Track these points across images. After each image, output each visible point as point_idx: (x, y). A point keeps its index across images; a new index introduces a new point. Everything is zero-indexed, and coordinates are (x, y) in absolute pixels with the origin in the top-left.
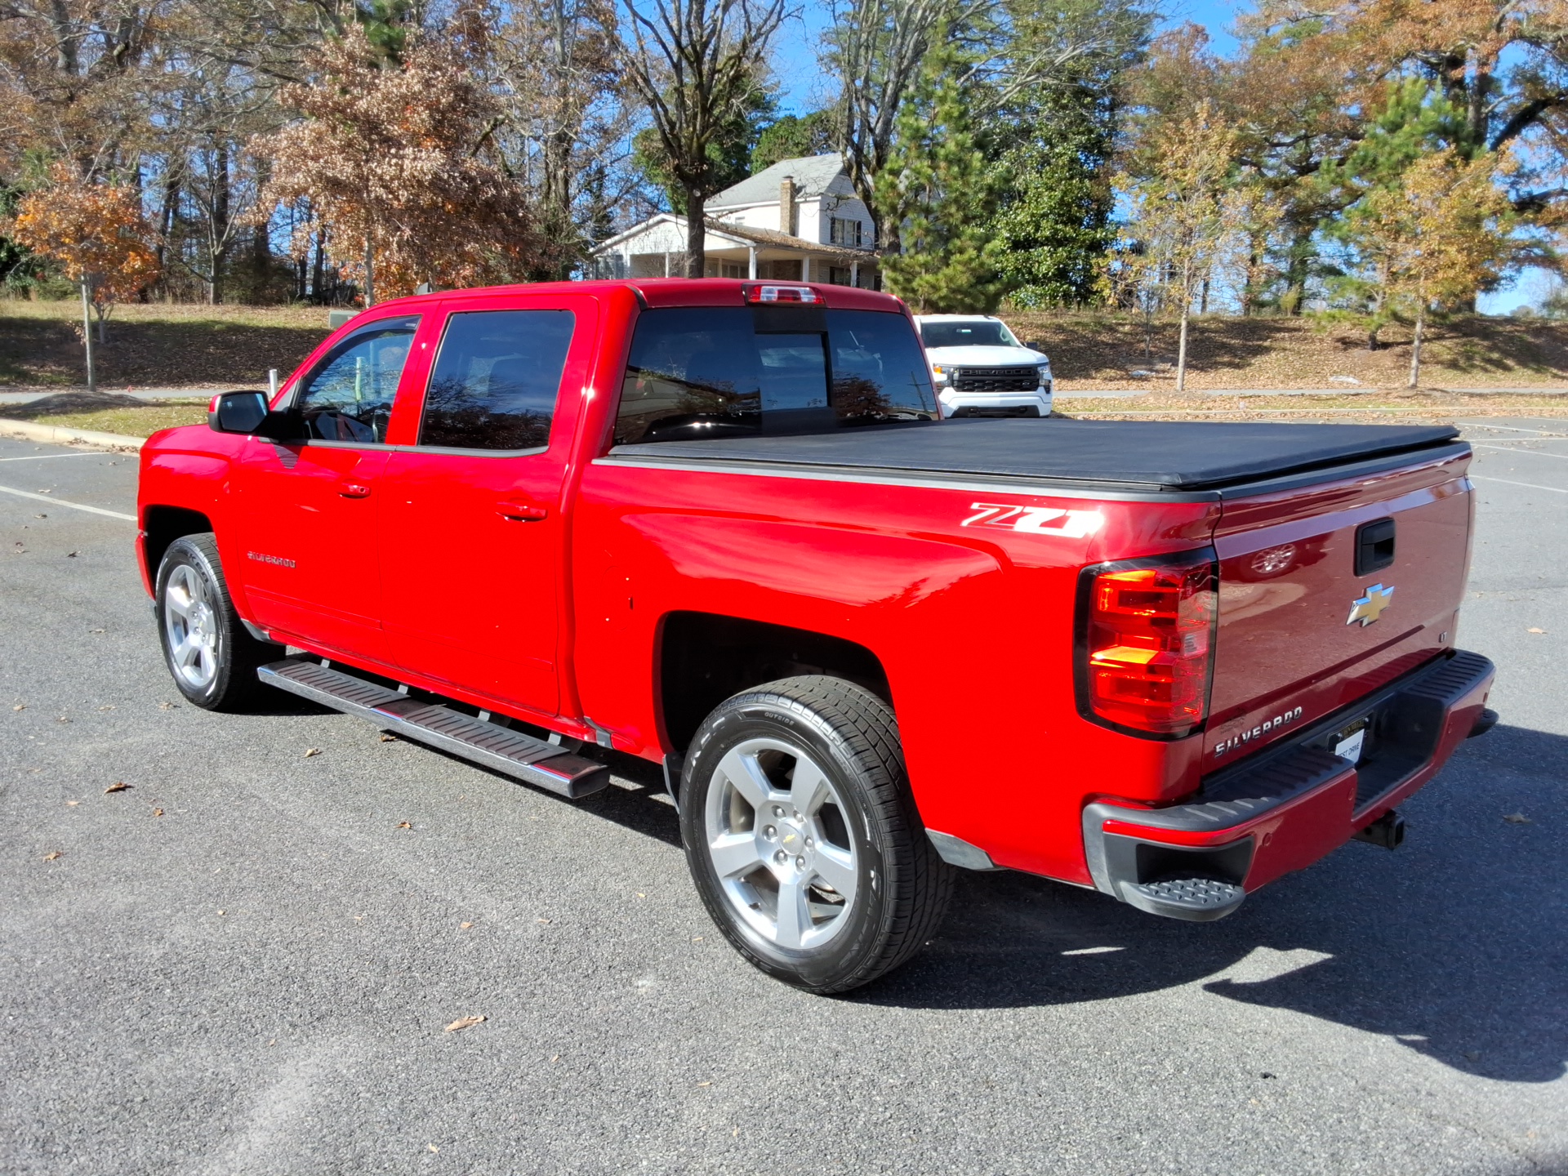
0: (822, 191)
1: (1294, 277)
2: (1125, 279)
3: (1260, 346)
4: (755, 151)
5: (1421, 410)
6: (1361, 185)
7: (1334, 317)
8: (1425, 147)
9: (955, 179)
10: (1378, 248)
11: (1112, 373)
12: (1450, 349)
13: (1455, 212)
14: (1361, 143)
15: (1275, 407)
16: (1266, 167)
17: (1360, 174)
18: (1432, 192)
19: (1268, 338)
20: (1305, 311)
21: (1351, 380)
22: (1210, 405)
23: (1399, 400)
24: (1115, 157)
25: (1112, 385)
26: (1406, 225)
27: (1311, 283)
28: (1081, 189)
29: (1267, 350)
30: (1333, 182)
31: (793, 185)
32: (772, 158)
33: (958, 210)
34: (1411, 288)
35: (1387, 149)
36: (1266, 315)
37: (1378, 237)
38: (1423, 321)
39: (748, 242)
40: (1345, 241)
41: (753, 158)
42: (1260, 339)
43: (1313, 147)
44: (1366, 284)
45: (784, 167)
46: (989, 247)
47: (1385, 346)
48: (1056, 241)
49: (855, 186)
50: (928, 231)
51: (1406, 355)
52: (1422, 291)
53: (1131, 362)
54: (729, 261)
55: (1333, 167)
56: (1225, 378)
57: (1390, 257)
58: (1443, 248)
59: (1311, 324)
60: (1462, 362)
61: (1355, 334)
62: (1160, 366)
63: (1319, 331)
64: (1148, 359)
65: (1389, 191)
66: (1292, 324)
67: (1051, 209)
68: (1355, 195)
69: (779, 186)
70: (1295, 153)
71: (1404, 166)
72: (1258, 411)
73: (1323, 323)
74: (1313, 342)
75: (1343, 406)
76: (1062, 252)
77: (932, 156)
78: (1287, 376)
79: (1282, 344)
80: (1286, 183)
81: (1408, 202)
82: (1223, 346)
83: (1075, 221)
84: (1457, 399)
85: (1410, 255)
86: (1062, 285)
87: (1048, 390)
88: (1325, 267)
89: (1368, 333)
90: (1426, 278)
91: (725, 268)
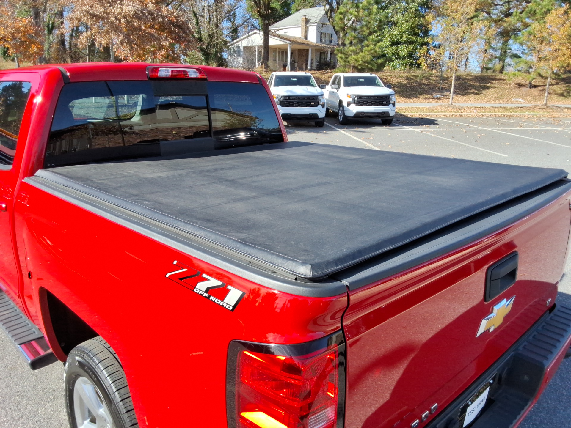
0: (317, 21)
1: (502, 58)
2: (431, 58)
3: (485, 86)
4: (293, 6)
5: (547, 114)
6: (529, 22)
7: (515, 75)
8: (556, 7)
9: (366, 16)
10: (535, 48)
11: (426, 96)
12: (561, 88)
13: (566, 33)
14: (530, 5)
15: (489, 112)
16: (492, 14)
17: (529, 17)
18: (557, 25)
19: (489, 82)
20: (504, 72)
21: (521, 100)
22: (462, 111)
23: (539, 110)
24: (432, 9)
25: (426, 101)
26: (546, 38)
27: (508, 60)
28: (419, 21)
29: (488, 88)
30: (518, 20)
31: (306, 19)
32: (299, 8)
33: (367, 29)
34: (547, 64)
35: (540, 7)
36: (489, 73)
37: (535, 43)
38: (551, 77)
39: (288, 42)
40: (521, 44)
41: (292, 8)
42: (486, 83)
43: (511, 6)
44: (528, 62)
45: (303, 12)
46: (379, 44)
47: (535, 87)
48: (408, 42)
49: (329, 20)
50: (355, 38)
51: (543, 90)
52: (551, 65)
53: (434, 91)
54: (281, 49)
55: (518, 14)
56: (471, 99)
57: (539, 51)
58: (560, 48)
59: (506, 77)
60: (565, 94)
61: (523, 82)
62: (445, 94)
63: (509, 80)
64: (442, 90)
65: (540, 24)
66: (499, 77)
67: (407, 29)
68: (526, 26)
69: (300, 19)
70: (504, 8)
71: (546, 14)
72: (481, 113)
73: (511, 77)
74: (507, 85)
75: (516, 112)
76: (411, 47)
77: (357, 7)
78: (496, 98)
79: (494, 85)
80: (500, 20)
81: (547, 29)
82: (471, 85)
83: (416, 34)
84: (562, 110)
85: (547, 50)
86: (410, 60)
87: (394, 105)
88: (513, 54)
89: (529, 81)
90: (553, 60)
91: (279, 52)
